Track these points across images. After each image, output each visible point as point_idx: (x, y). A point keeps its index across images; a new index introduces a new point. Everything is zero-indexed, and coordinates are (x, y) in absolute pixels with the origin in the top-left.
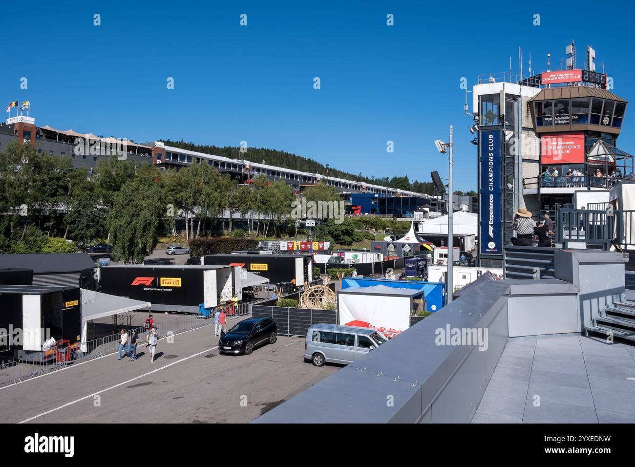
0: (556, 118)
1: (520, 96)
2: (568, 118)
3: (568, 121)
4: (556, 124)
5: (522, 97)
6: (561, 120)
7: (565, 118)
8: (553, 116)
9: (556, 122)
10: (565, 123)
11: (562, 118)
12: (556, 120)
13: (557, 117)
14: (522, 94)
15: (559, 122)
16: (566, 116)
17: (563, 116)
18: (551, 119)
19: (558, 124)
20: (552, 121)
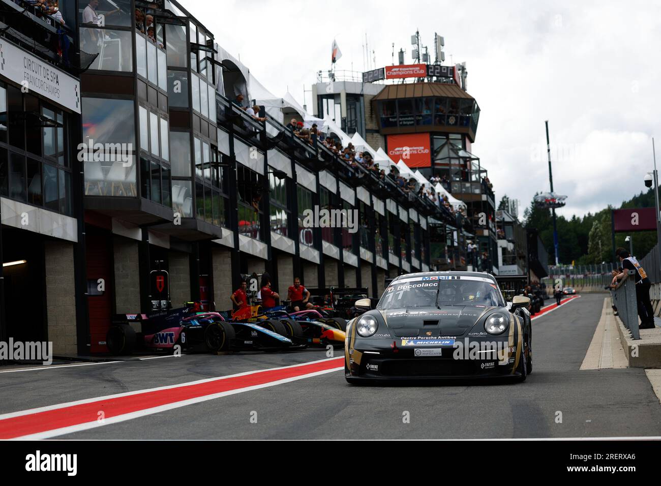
0: (400, 119)
1: (362, 95)
2: (413, 119)
3: (412, 122)
4: (400, 125)
5: (365, 96)
6: (406, 121)
7: (410, 119)
8: (398, 117)
9: (401, 123)
10: (410, 125)
11: (406, 119)
12: (400, 121)
13: (402, 117)
14: (365, 92)
15: (404, 123)
16: (411, 116)
17: (408, 117)
18: (395, 120)
19: (403, 125)
20: (396, 122)
